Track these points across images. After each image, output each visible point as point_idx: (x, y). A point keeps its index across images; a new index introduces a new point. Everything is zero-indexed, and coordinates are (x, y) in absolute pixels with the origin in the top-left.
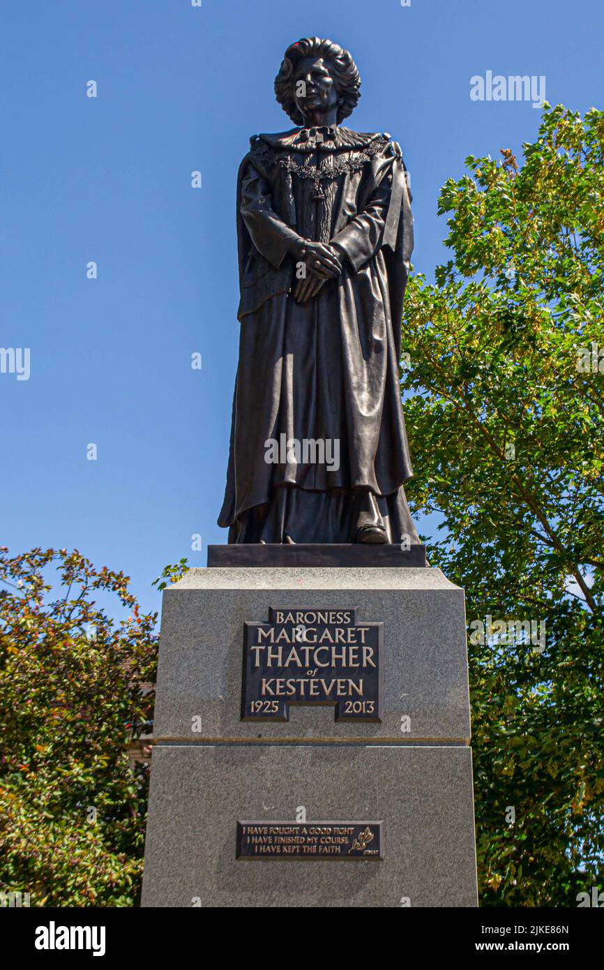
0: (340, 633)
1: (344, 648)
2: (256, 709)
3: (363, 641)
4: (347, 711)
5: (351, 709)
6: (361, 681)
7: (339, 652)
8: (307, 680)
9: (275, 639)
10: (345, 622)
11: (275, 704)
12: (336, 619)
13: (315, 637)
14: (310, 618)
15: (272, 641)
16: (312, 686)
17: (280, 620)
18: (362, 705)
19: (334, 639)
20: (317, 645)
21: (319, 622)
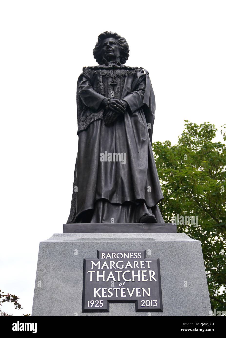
0: (136, 263)
1: (139, 271)
2: (91, 305)
3: (149, 268)
4: (142, 306)
5: (145, 304)
6: (149, 289)
7: (136, 273)
8: (119, 289)
9: (101, 267)
10: (139, 258)
11: (102, 302)
12: (134, 256)
13: (123, 265)
14: (120, 255)
15: (99, 268)
16: (122, 292)
17: (103, 257)
18: (151, 302)
19: (133, 267)
20: (124, 270)
21: (124, 258)
